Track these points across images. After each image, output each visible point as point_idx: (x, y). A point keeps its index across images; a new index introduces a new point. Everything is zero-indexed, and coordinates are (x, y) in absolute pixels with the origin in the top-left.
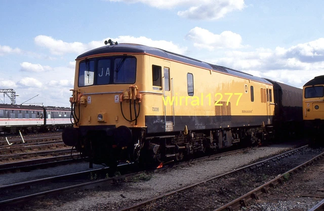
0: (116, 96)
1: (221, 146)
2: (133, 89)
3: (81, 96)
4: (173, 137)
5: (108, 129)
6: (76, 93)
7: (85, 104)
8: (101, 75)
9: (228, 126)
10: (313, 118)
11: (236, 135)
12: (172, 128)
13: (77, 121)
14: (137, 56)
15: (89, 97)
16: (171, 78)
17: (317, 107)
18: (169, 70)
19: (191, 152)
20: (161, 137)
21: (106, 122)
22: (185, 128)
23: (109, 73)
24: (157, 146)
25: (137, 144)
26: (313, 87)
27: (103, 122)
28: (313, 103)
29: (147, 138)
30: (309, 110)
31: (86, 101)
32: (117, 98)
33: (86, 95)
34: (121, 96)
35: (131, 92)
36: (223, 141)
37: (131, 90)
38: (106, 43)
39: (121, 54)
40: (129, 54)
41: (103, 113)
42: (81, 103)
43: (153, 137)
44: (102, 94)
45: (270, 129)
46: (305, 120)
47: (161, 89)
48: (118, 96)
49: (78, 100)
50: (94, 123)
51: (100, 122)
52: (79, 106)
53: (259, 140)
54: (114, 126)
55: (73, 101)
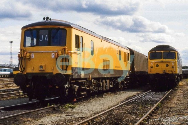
0: (52, 54)
1: (104, 89)
2: (65, 49)
3: (27, 53)
4: (84, 82)
5: (48, 75)
6: (23, 51)
7: (30, 59)
8: (41, 39)
9: (109, 76)
10: (155, 73)
11: (111, 83)
12: (84, 76)
13: (23, 70)
14: (67, 29)
15: (32, 54)
16: (84, 43)
17: (157, 66)
18: (83, 38)
19: (92, 92)
20: (79, 81)
21: (45, 71)
22: (90, 76)
23: (47, 39)
24: (77, 86)
25: (66, 85)
26: (155, 52)
27: (43, 70)
28: (155, 63)
29: (72, 81)
30: (152, 67)
31: (30, 56)
32: (53, 55)
33: (30, 53)
34: (56, 54)
35: (63, 52)
36: (106, 86)
37: (63, 50)
38: (44, 19)
39: (56, 27)
40: (61, 27)
41: (43, 65)
42: (27, 57)
43: (75, 81)
44: (42, 52)
45: (128, 79)
46: (150, 74)
47: (79, 50)
48: (54, 54)
49: (25, 56)
50: (36, 71)
51: (40, 70)
52: (25, 59)
53: (123, 86)
54: (53, 73)
55: (20, 56)
